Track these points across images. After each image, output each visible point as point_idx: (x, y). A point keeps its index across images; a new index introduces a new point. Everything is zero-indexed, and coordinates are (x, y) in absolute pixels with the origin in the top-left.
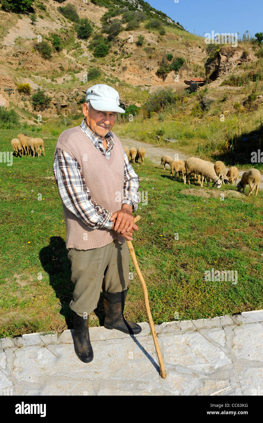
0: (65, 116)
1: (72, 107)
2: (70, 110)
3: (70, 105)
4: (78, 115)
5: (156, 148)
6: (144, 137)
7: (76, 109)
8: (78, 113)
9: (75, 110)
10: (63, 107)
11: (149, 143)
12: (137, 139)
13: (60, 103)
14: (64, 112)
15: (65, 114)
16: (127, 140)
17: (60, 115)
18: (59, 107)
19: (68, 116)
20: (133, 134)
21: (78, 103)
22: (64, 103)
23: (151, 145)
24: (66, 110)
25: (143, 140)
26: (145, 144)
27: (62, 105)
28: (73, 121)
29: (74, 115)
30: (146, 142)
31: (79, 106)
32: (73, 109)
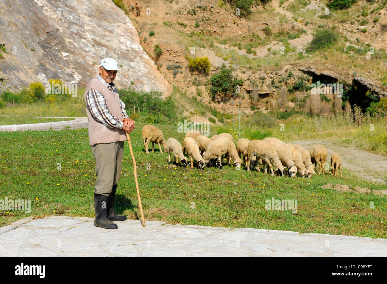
0: (265, 112)
1: (279, 96)
2: (274, 102)
3: (275, 93)
4: (289, 110)
7: (286, 100)
8: (288, 108)
9: (283, 101)
10: (262, 96)
13: (258, 89)
14: (263, 104)
15: (264, 108)
17: (256, 111)
18: (256, 97)
19: (271, 112)
21: (289, 91)
22: (265, 90)
24: (267, 103)
27: (260, 93)
28: (278, 121)
29: (281, 110)
31: (292, 96)
32: (281, 99)
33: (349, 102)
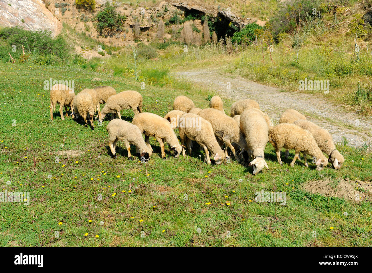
0: (147, 44)
1: (157, 29)
2: (153, 34)
3: (155, 27)
4: (167, 41)
5: (282, 93)
6: (263, 75)
7: (164, 32)
8: (166, 39)
9: (162, 34)
10: (143, 29)
11: (272, 85)
12: (251, 79)
13: (140, 23)
14: (145, 37)
15: (146, 40)
16: (235, 80)
17: (139, 43)
18: (138, 30)
19: (151, 44)
20: (246, 70)
21: (166, 24)
22: (146, 24)
23: (274, 89)
24: (148, 35)
25: (261, 80)
26: (264, 86)
27: (141, 27)
28: (159, 51)
29: (161, 41)
30: (266, 84)
31: (168, 29)
32: (159, 32)
33: (216, 32)
